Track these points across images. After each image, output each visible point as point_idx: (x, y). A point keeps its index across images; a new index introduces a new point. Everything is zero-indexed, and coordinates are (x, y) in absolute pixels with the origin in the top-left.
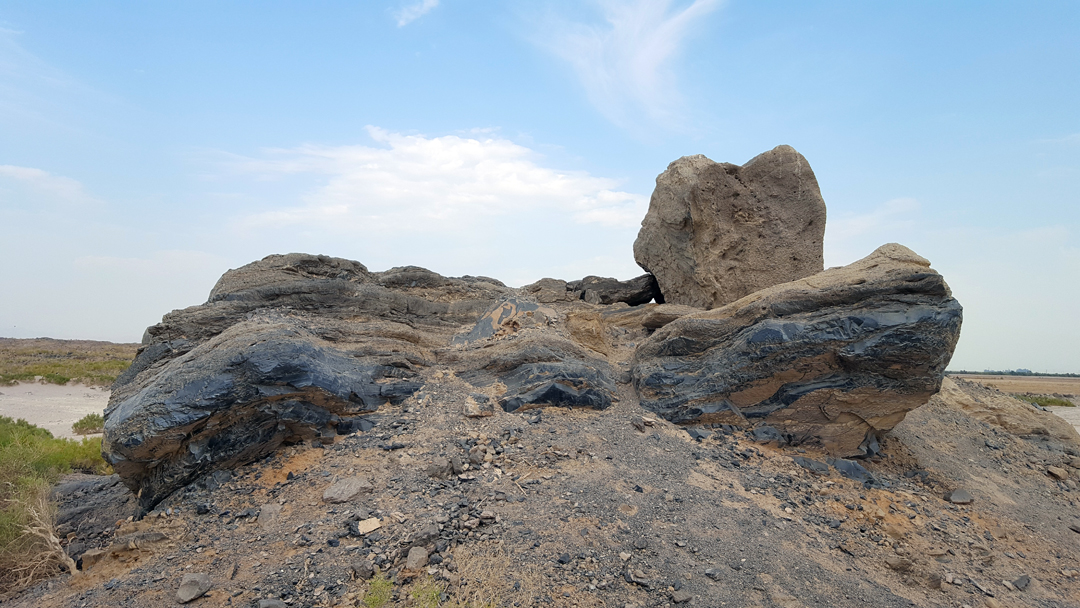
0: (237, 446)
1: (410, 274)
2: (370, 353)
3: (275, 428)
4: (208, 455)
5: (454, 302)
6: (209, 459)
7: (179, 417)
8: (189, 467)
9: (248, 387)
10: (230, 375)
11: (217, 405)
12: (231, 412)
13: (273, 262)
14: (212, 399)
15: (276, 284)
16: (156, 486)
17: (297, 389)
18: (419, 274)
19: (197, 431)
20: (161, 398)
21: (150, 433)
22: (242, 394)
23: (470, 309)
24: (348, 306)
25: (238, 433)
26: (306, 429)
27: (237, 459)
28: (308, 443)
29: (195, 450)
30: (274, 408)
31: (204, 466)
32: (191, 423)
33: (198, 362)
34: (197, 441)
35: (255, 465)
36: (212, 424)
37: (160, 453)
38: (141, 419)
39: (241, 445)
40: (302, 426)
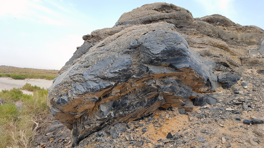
0: (131, 108)
1: (217, 17)
2: (208, 55)
3: (156, 98)
4: (112, 113)
5: (240, 35)
6: (113, 115)
7: (93, 85)
8: (100, 120)
9: (141, 66)
10: (129, 56)
11: (119, 78)
12: (128, 84)
13: (146, 7)
14: (116, 73)
15: (150, 15)
16: (80, 130)
17: (176, 69)
18: (221, 18)
19: (106, 96)
20: (81, 71)
21: (73, 95)
22: (137, 71)
23: (251, 37)
24: (191, 28)
25: (132, 99)
26: (177, 101)
27: (129, 116)
28: (176, 110)
29: (104, 108)
30: (158, 84)
31: (109, 120)
32: (101, 90)
33: (106, 47)
34: (105, 103)
35: (141, 122)
36: (115, 92)
37: (81, 110)
38: (67, 85)
39: (133, 108)
40: (175, 98)
